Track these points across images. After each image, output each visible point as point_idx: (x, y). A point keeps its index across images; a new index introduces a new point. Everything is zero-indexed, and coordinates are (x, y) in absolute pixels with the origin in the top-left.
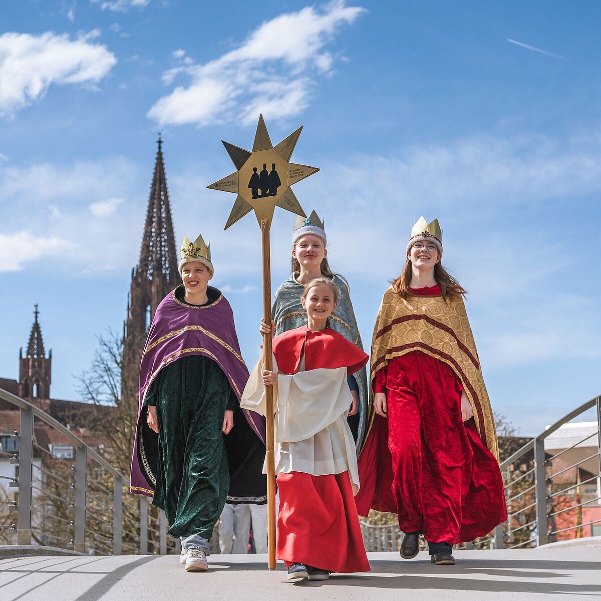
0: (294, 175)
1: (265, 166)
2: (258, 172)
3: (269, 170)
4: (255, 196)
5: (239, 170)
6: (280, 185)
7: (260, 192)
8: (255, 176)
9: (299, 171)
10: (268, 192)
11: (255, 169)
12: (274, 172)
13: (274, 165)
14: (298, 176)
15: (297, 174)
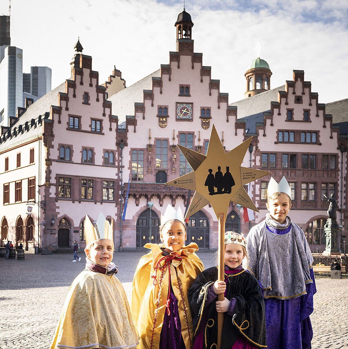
0: (247, 177)
1: (219, 168)
2: (214, 173)
3: (224, 171)
4: (212, 193)
5: (195, 170)
6: (234, 184)
7: (216, 190)
8: (210, 176)
9: (251, 174)
10: (223, 190)
11: (210, 171)
12: (228, 174)
13: (228, 168)
14: (250, 178)
15: (250, 177)
